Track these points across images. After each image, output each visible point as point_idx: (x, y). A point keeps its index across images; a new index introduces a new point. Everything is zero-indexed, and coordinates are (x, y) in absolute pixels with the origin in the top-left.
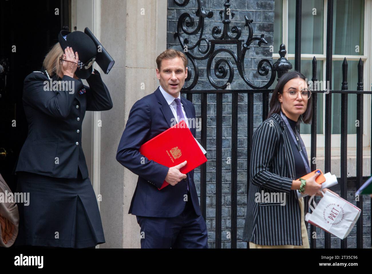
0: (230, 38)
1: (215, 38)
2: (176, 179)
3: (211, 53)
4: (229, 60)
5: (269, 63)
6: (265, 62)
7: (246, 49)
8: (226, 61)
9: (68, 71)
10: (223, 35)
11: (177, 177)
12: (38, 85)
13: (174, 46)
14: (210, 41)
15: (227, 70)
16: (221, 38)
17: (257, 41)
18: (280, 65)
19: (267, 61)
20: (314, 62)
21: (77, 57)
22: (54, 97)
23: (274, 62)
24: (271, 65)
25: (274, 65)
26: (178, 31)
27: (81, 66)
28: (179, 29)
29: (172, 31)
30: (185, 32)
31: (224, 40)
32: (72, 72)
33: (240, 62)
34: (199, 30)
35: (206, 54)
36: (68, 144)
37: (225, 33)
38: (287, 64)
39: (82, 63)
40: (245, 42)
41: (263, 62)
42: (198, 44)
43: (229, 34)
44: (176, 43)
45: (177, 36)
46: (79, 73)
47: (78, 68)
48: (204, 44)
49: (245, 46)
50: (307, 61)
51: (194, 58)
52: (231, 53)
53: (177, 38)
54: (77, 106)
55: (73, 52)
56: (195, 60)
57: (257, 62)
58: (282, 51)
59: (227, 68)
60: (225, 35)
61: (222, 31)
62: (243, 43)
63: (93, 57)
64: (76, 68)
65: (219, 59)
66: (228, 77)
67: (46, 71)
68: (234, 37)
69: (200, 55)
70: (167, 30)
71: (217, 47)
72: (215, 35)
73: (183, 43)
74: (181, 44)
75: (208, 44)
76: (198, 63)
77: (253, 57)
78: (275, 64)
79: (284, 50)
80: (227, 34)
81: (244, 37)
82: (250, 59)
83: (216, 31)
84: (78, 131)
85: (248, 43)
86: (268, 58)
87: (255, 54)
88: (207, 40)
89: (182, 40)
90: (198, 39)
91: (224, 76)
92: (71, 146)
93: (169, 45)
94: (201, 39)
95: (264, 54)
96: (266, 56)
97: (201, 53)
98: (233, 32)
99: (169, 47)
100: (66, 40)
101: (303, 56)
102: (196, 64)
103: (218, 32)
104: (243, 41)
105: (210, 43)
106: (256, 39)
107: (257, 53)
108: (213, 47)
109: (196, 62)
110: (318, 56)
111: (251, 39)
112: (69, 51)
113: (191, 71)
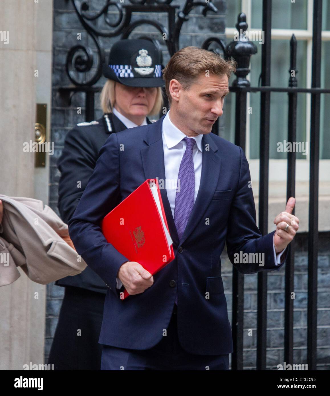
0: (159, 2)
1: (131, 1)
3: (125, 26)
4: (155, 37)
5: (220, 44)
6: (214, 43)
7: (182, 21)
13: (66, 14)
14: (123, 7)
16: (142, 3)
17: (201, 8)
18: (237, 47)
19: (217, 40)
20: (293, 42)
23: (228, 42)
24: (222, 46)
25: (227, 47)
31: (147, 5)
35: (117, 29)
38: (249, 46)
40: (181, 10)
41: (211, 42)
42: (105, 11)
48: (114, 12)
49: (181, 15)
50: (281, 41)
51: (98, 34)
52: (159, 28)
56: (100, 37)
57: (201, 42)
58: (242, 23)
62: (177, 10)
65: (139, 36)
68: (164, 1)
69: (107, 29)
73: (79, 9)
74: (77, 12)
75: (121, 12)
76: (105, 43)
77: (193, 34)
78: (229, 45)
79: (245, 23)
82: (189, 38)
85: (186, 12)
86: (218, 35)
87: (197, 28)
88: (119, 6)
89: (78, 4)
90: (105, 4)
94: (109, 3)
95: (212, 29)
96: (216, 32)
97: (108, 27)
101: (275, 32)
102: (101, 44)
104: (178, 7)
105: (124, 10)
106: (199, 4)
107: (201, 28)
108: (129, 16)
109: (101, 42)
110: (299, 34)
111: (190, 4)
113: (92, 56)
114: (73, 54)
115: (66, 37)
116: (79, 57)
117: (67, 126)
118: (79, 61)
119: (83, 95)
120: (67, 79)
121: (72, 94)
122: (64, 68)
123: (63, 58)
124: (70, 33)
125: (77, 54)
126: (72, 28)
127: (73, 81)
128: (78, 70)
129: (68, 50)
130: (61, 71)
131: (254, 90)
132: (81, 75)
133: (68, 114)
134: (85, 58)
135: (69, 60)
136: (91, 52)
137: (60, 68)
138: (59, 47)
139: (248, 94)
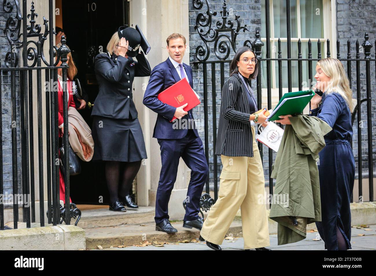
0: (227, 27)
1: (218, 28)
2: (181, 115)
3: (216, 38)
4: (227, 41)
6: (248, 42)
7: (236, 34)
8: (225, 42)
9: (121, 52)
10: (223, 26)
11: (181, 114)
12: (102, 61)
13: (195, 34)
14: (215, 30)
15: (226, 48)
16: (222, 28)
17: (243, 29)
18: (256, 44)
21: (128, 44)
22: (111, 69)
23: (253, 42)
24: (251, 43)
26: (197, 25)
27: (131, 49)
28: (198, 23)
29: (193, 25)
30: (201, 25)
31: (224, 29)
32: (124, 53)
33: (233, 42)
34: (209, 24)
35: (213, 38)
36: (122, 97)
37: (224, 25)
38: (261, 43)
39: (131, 48)
40: (236, 30)
42: (209, 32)
43: (227, 25)
44: (196, 32)
45: (196, 28)
46: (129, 54)
47: (128, 50)
48: (212, 32)
49: (236, 32)
51: (207, 41)
52: (228, 37)
53: (197, 29)
54: (128, 74)
55: (125, 41)
56: (207, 42)
57: (243, 42)
58: (257, 35)
59: (226, 47)
60: (224, 26)
61: (222, 24)
62: (234, 31)
63: (138, 44)
64: (127, 51)
65: (221, 41)
66: (227, 52)
67: (108, 52)
68: (229, 27)
69: (210, 39)
70: (189, 24)
71: (220, 34)
72: (219, 26)
73: (200, 32)
74: (199, 33)
75: (214, 32)
79: (258, 34)
80: (225, 25)
81: (235, 27)
83: (218, 24)
84: (129, 89)
85: (238, 31)
88: (214, 30)
89: (199, 30)
90: (209, 29)
91: (224, 52)
92: (124, 99)
93: (191, 33)
94: (210, 29)
98: (229, 24)
99: (192, 35)
100: (122, 33)
102: (208, 45)
103: (220, 24)
104: (235, 29)
105: (215, 31)
106: (242, 28)
108: (217, 34)
111: (239, 28)
112: (123, 40)
113: (205, 49)
114: (198, 49)
115: (196, 43)
116: (200, 50)
117: (197, 77)
118: (200, 52)
119: (202, 65)
120: (196, 59)
121: (199, 64)
122: (195, 55)
123: (194, 51)
124: (197, 41)
125: (200, 49)
126: (198, 39)
127: (198, 59)
128: (200, 55)
129: (196, 48)
130: (194, 56)
131: (264, 60)
132: (202, 57)
133: (197, 72)
134: (203, 50)
135: (197, 52)
136: (204, 48)
137: (194, 55)
138: (193, 47)
139: (261, 62)
